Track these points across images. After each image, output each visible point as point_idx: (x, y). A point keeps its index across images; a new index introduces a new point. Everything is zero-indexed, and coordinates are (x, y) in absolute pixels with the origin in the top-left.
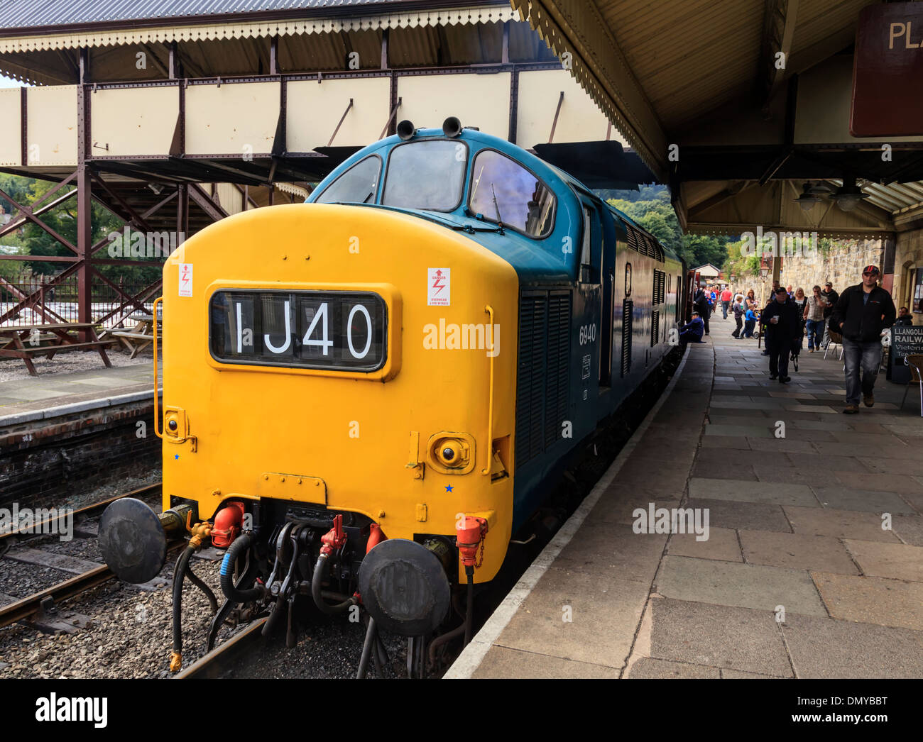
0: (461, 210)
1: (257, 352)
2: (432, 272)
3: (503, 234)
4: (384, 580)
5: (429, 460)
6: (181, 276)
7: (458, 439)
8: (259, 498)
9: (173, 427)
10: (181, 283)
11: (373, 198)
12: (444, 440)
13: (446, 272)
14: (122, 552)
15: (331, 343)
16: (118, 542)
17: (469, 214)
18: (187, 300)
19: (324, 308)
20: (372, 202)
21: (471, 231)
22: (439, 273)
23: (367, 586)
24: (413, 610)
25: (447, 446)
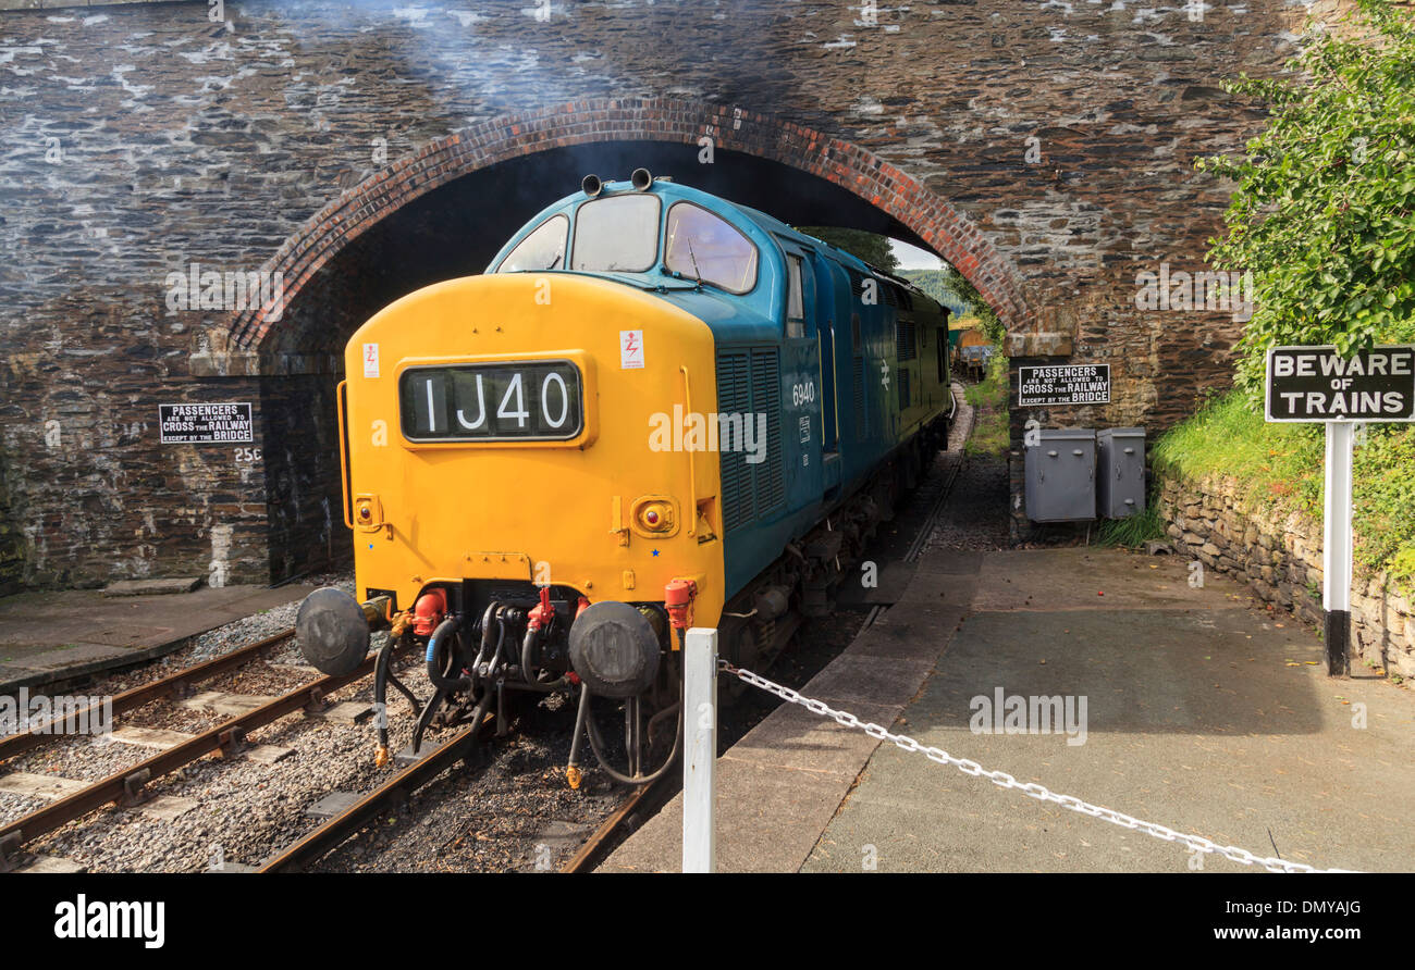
0: (657, 269)
1: (452, 429)
2: (624, 335)
3: (701, 292)
4: (594, 644)
5: (633, 526)
6: (366, 356)
7: (662, 502)
8: (461, 580)
9: (366, 514)
10: (367, 364)
11: (561, 262)
12: (648, 503)
13: (638, 334)
14: (323, 644)
15: (527, 414)
16: (319, 634)
17: (666, 272)
18: (373, 382)
19: (517, 380)
20: (560, 266)
21: (664, 291)
22: (631, 335)
23: (577, 652)
24: (625, 669)
25: (650, 511)
